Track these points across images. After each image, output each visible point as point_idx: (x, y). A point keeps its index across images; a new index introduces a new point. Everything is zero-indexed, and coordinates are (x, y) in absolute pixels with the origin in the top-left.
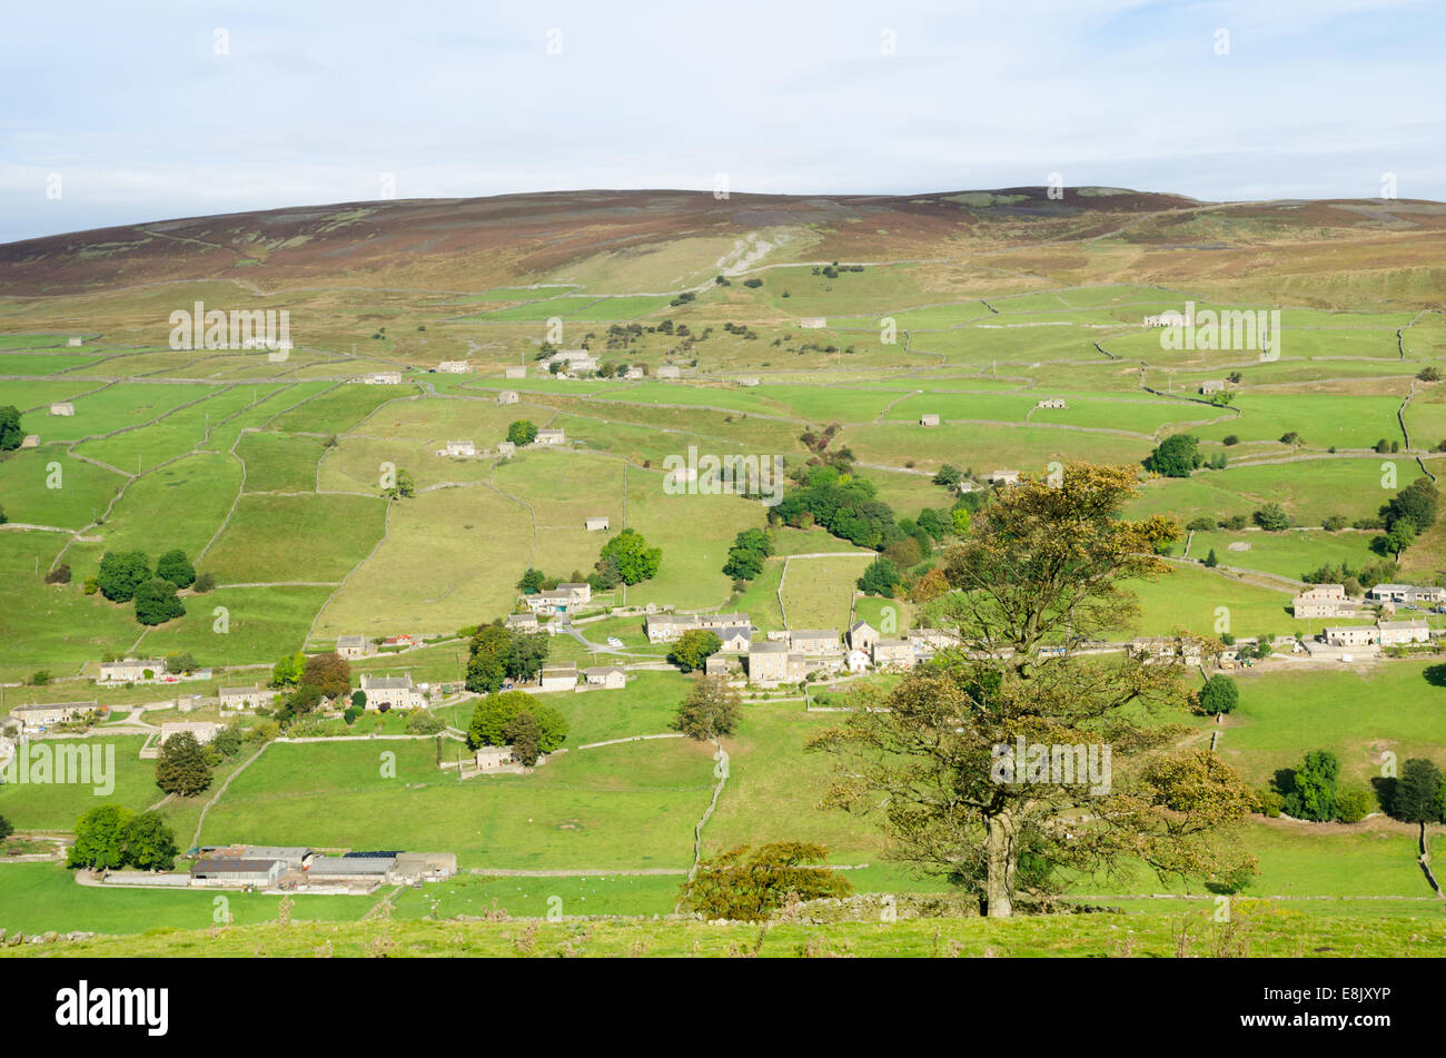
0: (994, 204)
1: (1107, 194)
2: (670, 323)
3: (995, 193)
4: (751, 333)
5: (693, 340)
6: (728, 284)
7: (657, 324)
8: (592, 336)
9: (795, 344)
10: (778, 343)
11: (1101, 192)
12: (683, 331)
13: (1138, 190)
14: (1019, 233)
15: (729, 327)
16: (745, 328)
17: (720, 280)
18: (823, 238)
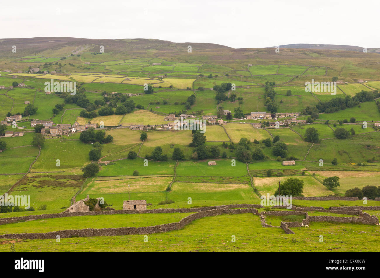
0: (132, 41)
1: (154, 40)
2: (58, 63)
3: (132, 39)
4: (74, 65)
5: (62, 66)
6: (73, 56)
7: (55, 63)
8: (41, 65)
9: (82, 68)
10: (79, 67)
11: (153, 40)
12: (60, 65)
13: (160, 40)
14: (135, 47)
15: (70, 64)
16: (73, 64)
17: (72, 55)
18: (95, 47)
